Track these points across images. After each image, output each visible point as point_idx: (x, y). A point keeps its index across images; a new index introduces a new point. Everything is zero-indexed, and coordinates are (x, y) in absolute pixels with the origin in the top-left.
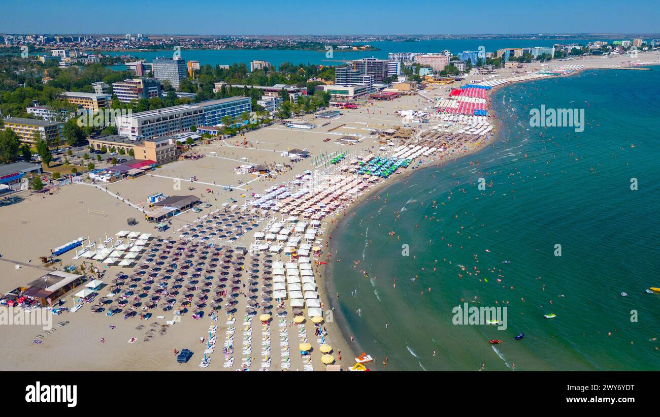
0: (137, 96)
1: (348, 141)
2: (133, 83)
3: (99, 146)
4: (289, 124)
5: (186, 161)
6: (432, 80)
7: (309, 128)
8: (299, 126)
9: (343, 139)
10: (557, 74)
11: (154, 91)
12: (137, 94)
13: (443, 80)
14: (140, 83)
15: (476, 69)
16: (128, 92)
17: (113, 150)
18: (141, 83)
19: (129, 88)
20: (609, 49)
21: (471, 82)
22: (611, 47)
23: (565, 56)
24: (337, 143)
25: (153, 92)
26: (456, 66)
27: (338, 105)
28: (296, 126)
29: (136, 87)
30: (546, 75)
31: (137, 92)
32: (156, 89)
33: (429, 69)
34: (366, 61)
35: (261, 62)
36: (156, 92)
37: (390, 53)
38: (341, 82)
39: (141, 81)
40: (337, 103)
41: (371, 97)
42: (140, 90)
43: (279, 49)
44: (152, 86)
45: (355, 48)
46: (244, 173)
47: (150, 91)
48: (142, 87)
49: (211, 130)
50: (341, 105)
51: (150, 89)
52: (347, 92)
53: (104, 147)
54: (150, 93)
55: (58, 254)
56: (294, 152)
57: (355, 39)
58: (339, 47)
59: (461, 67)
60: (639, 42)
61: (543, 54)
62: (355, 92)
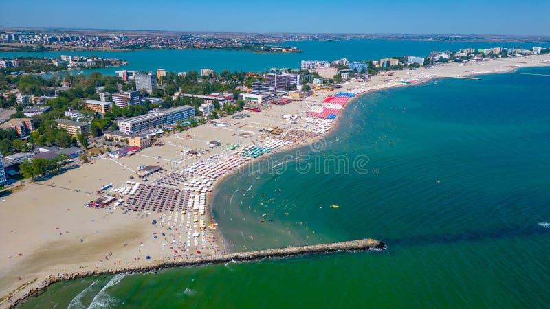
0: (126, 102)
1: (245, 135)
2: (124, 94)
3: (109, 137)
4: (215, 124)
5: (155, 147)
6: (319, 88)
7: (227, 126)
9: (242, 134)
10: (410, 82)
13: (328, 89)
14: (128, 95)
15: (356, 78)
16: (121, 100)
17: (117, 140)
19: (122, 98)
20: (471, 56)
21: (345, 90)
22: (473, 55)
24: (238, 137)
26: (343, 74)
28: (219, 125)
29: (126, 97)
30: (401, 84)
31: (127, 100)
32: (138, 98)
33: (321, 80)
35: (208, 70)
38: (256, 91)
39: (129, 93)
40: (248, 108)
41: (273, 103)
42: (129, 99)
44: (136, 96)
45: (284, 50)
46: (184, 154)
48: (130, 97)
49: (170, 127)
50: (250, 109)
51: (135, 99)
52: (258, 99)
53: (112, 138)
55: (104, 190)
56: (213, 142)
57: (289, 38)
58: (273, 49)
59: (345, 76)
60: (497, 50)
61: (415, 63)
62: (263, 99)
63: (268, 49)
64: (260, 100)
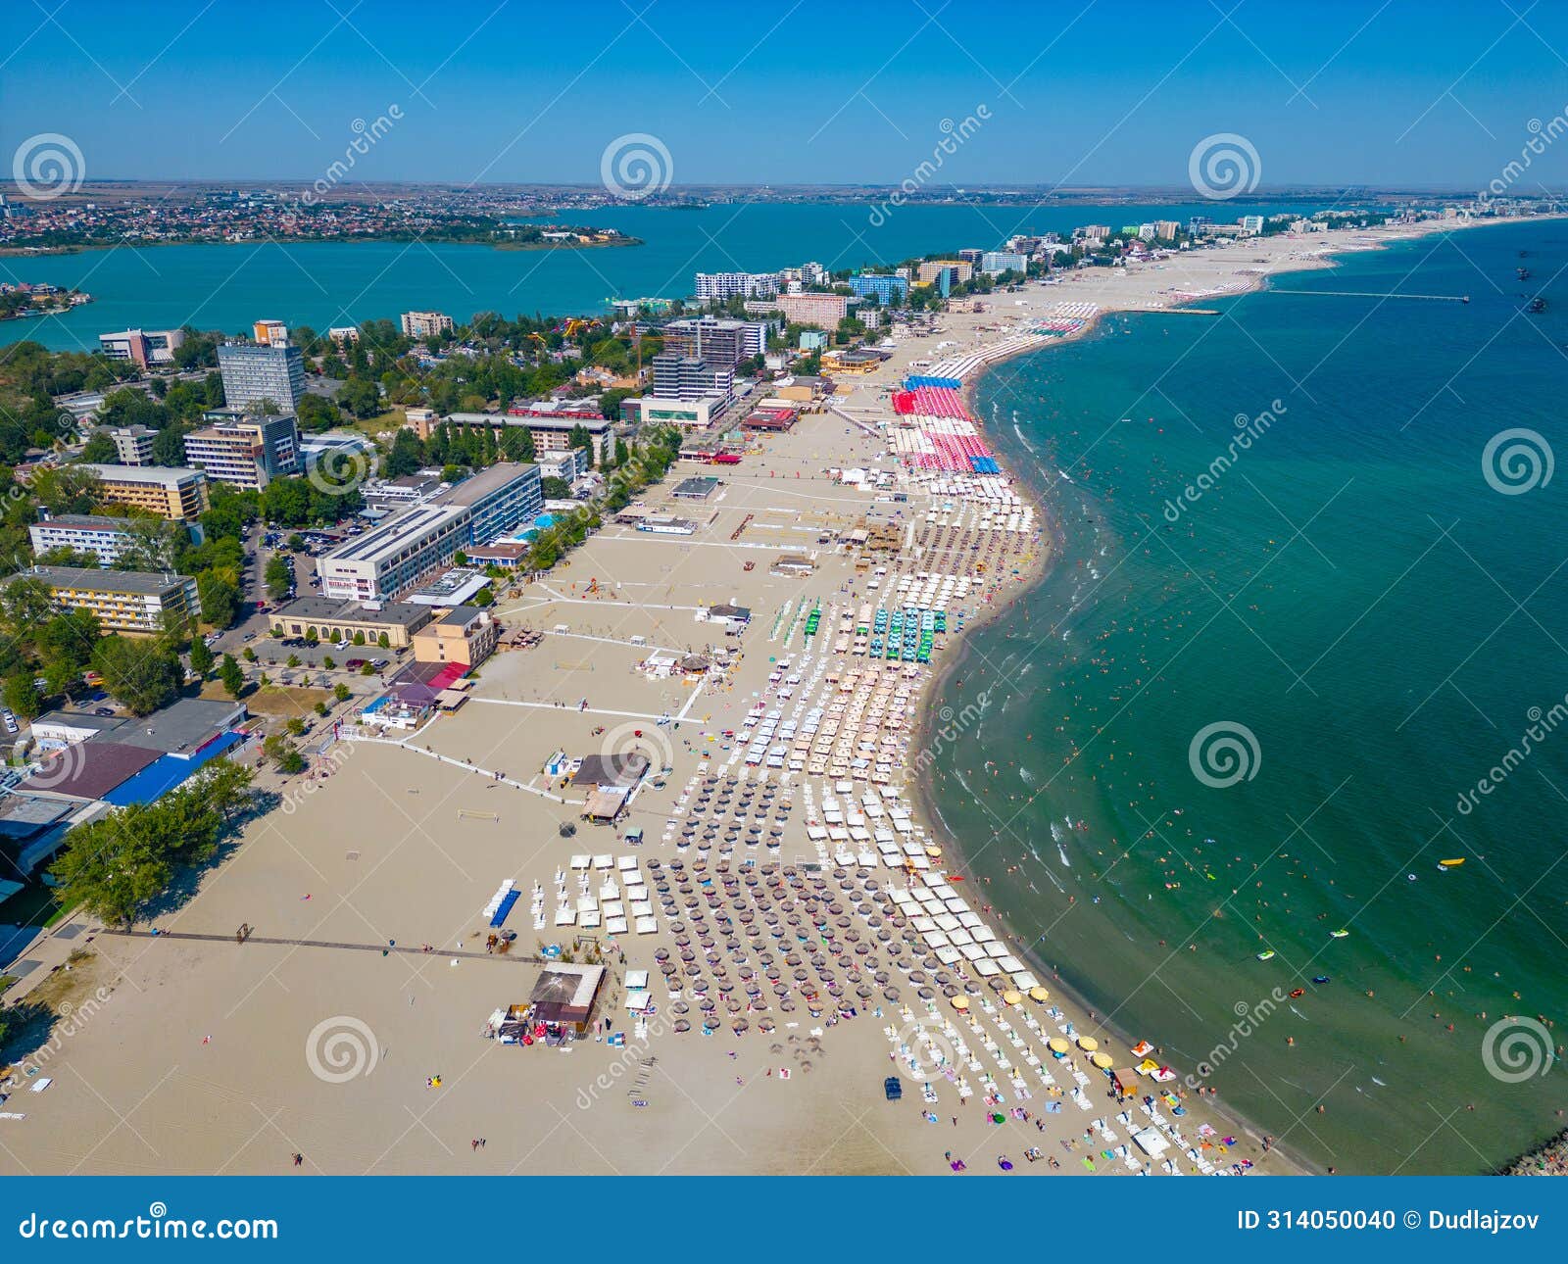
0: (251, 463)
1: (795, 567)
2: (237, 433)
3: (297, 629)
4: (641, 525)
5: (514, 653)
6: (837, 365)
7: (689, 532)
8: (665, 529)
9: (783, 562)
10: (1058, 332)
11: (286, 446)
12: (251, 459)
13: (860, 366)
14: (255, 433)
15: (904, 326)
16: (227, 454)
17: (359, 640)
18: (260, 433)
19: (229, 447)
20: (1118, 247)
21: (911, 364)
22: (1121, 243)
23: (1046, 271)
24: (776, 574)
25: (284, 451)
26: (861, 317)
27: (699, 456)
28: (658, 529)
29: (249, 444)
30: (1040, 338)
31: (252, 455)
32: (289, 442)
33: (820, 336)
34: (699, 327)
35: (428, 316)
36: (290, 449)
37: (699, 275)
38: (667, 387)
39: (258, 428)
40: (696, 453)
41: (748, 426)
42: (259, 449)
43: (398, 241)
44: (282, 438)
45: (584, 239)
46: (663, 677)
47: (278, 449)
48: (261, 443)
49: (497, 558)
50: (705, 457)
51: (278, 445)
52: (694, 416)
53: (312, 631)
54: (279, 453)
55: (499, 919)
56: (718, 611)
57: (557, 200)
58: (545, 234)
59: (871, 319)
60: (1169, 229)
61: (1009, 270)
62: (712, 413)
63: (534, 237)
64: (703, 418)
